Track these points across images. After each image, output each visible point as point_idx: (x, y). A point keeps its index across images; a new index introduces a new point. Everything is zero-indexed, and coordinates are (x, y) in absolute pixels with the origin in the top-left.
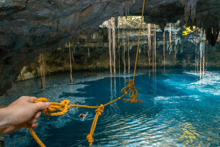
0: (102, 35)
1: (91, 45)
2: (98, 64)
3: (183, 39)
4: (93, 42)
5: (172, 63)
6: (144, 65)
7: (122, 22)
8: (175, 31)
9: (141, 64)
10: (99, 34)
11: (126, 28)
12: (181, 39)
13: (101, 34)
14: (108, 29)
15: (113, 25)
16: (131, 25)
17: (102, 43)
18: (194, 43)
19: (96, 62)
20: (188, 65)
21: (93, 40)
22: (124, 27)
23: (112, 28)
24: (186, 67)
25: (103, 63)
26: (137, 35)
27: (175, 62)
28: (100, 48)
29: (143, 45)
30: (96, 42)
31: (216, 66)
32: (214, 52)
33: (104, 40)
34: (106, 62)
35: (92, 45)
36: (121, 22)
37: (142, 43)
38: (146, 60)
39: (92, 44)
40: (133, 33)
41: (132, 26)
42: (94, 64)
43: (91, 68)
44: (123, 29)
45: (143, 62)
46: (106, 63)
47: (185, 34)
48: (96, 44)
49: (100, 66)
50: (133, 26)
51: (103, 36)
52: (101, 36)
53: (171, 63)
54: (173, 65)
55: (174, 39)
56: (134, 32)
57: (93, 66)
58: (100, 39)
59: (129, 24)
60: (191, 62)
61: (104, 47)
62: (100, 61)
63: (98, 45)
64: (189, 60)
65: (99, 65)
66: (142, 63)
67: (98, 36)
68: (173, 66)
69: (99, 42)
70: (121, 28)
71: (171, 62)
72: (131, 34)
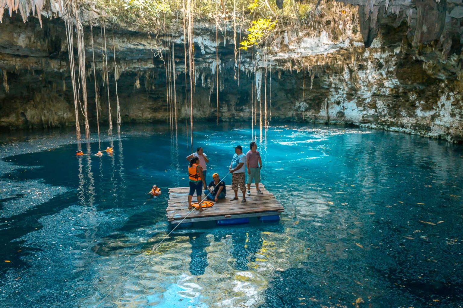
0: (44, 40)
1: (13, 63)
2: (31, 114)
3: (225, 63)
4: (18, 56)
5: (202, 113)
6: (145, 116)
7: (99, 11)
8: (211, 46)
9: (137, 116)
10: (38, 35)
11: (107, 27)
12: (221, 64)
13: (43, 36)
14: (64, 22)
15: (77, 15)
16: (121, 21)
17: (44, 60)
18: (245, 71)
19: (25, 110)
20: (231, 116)
21: (19, 48)
22: (103, 23)
23: (75, 21)
24: (228, 120)
25: (45, 111)
26: (132, 46)
27: (208, 111)
28: (38, 72)
29: (145, 71)
30: (26, 56)
31: (279, 117)
32: (276, 91)
33: (50, 53)
34: (52, 109)
35: (17, 64)
36: (97, 12)
37: (143, 66)
38: (148, 106)
39: (14, 59)
40: (124, 42)
41: (123, 25)
42: (20, 115)
43: (11, 124)
44: (103, 28)
45: (142, 110)
46: (54, 113)
47: (244, 46)
48: (27, 60)
49: (36, 120)
50: (125, 25)
51: (47, 41)
52: (42, 40)
53: (199, 113)
54: (204, 116)
55: (209, 63)
56: (126, 41)
57: (15, 119)
58: (39, 48)
59: (115, 19)
60: (236, 110)
61: (48, 70)
62: (35, 107)
63: (32, 64)
64: (233, 107)
65: (33, 117)
66: (140, 113)
67: (32, 39)
68: (205, 118)
69: (37, 57)
70: (97, 25)
71: (200, 111)
72: (119, 44)
